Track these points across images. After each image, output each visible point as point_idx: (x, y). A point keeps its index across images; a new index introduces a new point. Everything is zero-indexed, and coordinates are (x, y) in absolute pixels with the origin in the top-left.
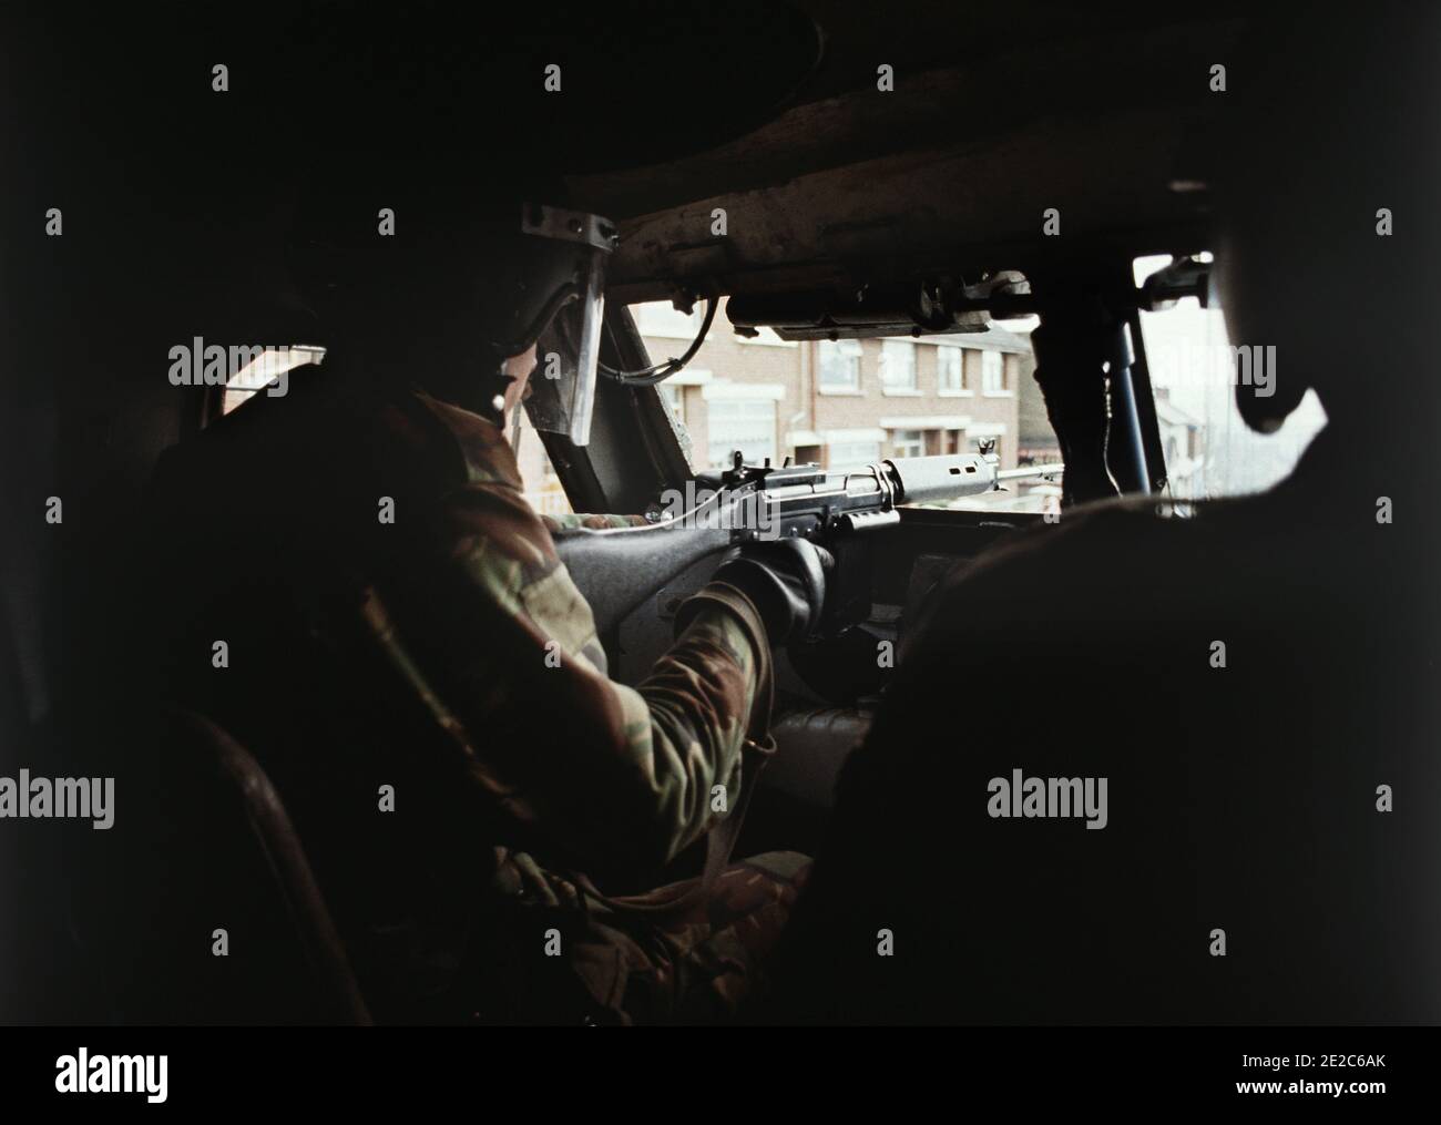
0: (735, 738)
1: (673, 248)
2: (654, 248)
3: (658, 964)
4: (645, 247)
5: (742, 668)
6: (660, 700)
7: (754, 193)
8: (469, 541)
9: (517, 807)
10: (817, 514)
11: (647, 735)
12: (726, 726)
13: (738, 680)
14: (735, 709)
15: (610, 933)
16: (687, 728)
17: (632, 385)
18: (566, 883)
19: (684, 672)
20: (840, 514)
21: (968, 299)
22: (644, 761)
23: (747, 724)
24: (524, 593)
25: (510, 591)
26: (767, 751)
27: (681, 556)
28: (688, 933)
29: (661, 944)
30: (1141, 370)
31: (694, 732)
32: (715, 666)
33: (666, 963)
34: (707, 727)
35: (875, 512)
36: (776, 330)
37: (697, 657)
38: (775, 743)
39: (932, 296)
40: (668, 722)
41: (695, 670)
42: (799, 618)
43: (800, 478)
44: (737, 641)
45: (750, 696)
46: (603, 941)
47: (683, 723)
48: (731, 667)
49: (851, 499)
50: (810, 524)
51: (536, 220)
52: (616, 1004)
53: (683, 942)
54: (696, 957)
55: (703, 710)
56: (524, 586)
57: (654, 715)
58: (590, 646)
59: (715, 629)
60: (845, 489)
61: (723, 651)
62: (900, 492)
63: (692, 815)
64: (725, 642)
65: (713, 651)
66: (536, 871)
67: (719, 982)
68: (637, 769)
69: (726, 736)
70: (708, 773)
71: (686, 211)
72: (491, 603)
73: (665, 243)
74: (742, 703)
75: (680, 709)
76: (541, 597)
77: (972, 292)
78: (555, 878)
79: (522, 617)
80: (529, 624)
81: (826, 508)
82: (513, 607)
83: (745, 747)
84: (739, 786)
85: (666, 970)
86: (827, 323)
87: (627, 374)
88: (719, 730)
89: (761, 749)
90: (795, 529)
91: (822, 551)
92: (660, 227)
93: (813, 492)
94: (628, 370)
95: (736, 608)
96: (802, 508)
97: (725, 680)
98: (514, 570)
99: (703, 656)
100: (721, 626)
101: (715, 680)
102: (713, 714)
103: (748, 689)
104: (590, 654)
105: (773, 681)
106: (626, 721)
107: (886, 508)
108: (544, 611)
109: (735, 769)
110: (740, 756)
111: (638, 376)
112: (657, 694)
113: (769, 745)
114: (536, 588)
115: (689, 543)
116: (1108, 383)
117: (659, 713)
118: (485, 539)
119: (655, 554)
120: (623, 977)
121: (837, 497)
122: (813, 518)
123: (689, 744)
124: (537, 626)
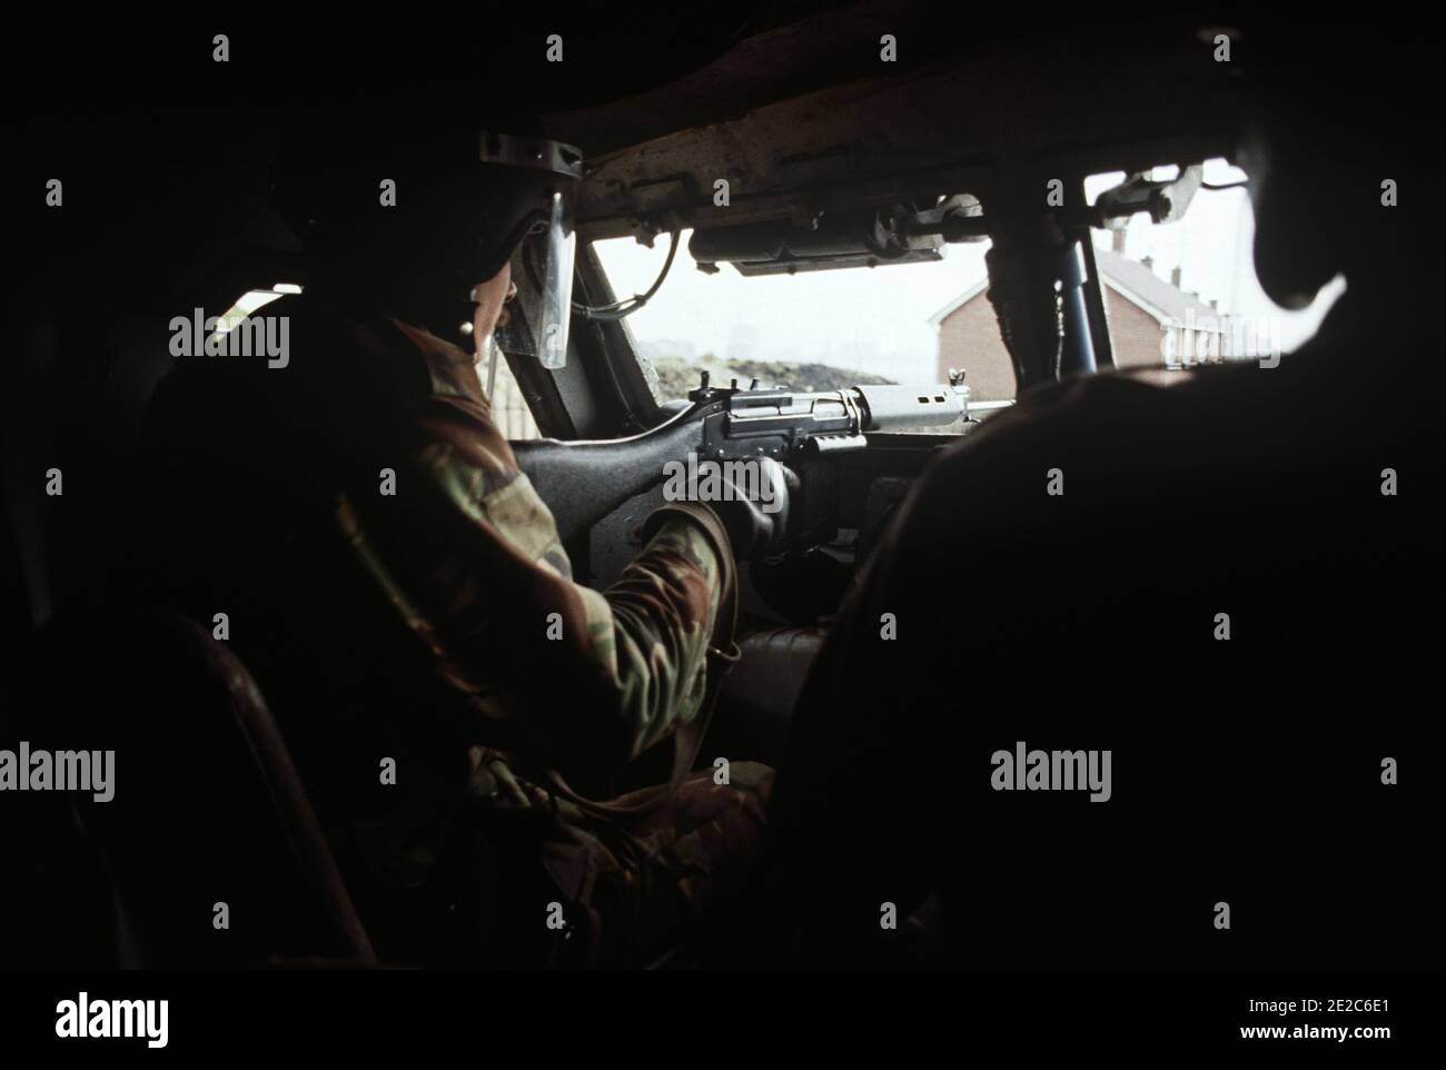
0: (699, 643)
1: (635, 185)
2: (617, 185)
3: (625, 866)
4: (608, 185)
5: (706, 576)
6: (624, 602)
7: (711, 127)
8: (433, 449)
9: (486, 706)
10: (783, 436)
11: (610, 634)
12: (689, 629)
13: (702, 586)
14: (699, 613)
15: (580, 833)
16: (651, 629)
17: (598, 320)
18: (538, 789)
19: (648, 577)
20: (807, 436)
21: (920, 224)
22: (608, 658)
23: (712, 629)
24: (486, 500)
25: (473, 500)
26: (733, 658)
27: (647, 470)
28: (654, 837)
29: (628, 846)
30: (1092, 288)
31: (657, 632)
32: (680, 573)
33: (633, 865)
34: (671, 630)
35: (842, 436)
36: (736, 265)
37: (662, 564)
38: (740, 652)
39: (887, 226)
40: (631, 622)
41: (660, 575)
42: (762, 531)
43: (766, 400)
44: (701, 550)
45: (715, 603)
46: (574, 841)
47: (647, 625)
48: (695, 574)
49: (818, 422)
50: (776, 446)
51: (494, 148)
52: (585, 900)
53: (649, 845)
54: (661, 860)
55: (668, 614)
56: (486, 494)
57: (616, 615)
58: (551, 553)
59: (681, 539)
60: (811, 412)
61: (687, 559)
62: (867, 418)
63: (655, 713)
64: (689, 551)
65: (678, 558)
66: (510, 778)
67: (684, 883)
68: (599, 666)
69: (689, 639)
70: (671, 673)
71: (647, 148)
72: (454, 508)
73: (628, 181)
74: (706, 610)
75: (645, 612)
76: (502, 504)
77: (925, 217)
78: (529, 784)
79: (485, 523)
80: (493, 531)
81: (792, 430)
82: (475, 513)
83: (710, 654)
84: (704, 690)
85: (631, 869)
86: (785, 257)
87: (593, 309)
88: (682, 633)
89: (726, 656)
90: (761, 449)
91: (787, 470)
92: (623, 165)
93: (780, 414)
94: (594, 306)
95: (700, 519)
96: (768, 429)
97: (689, 586)
98: (477, 477)
99: (669, 563)
100: (686, 536)
101: (679, 586)
102: (677, 617)
103: (712, 598)
104: (553, 559)
105: (737, 586)
106: (589, 620)
107: (854, 433)
108: (506, 518)
109: (700, 673)
110: (704, 661)
111: (604, 312)
112: (623, 597)
113: (734, 653)
114: (497, 495)
115: (656, 458)
116: (1060, 301)
117: (624, 615)
118: (450, 448)
119: (620, 467)
120: (592, 877)
121: (803, 419)
122: (780, 439)
123: (652, 645)
124: (498, 530)
